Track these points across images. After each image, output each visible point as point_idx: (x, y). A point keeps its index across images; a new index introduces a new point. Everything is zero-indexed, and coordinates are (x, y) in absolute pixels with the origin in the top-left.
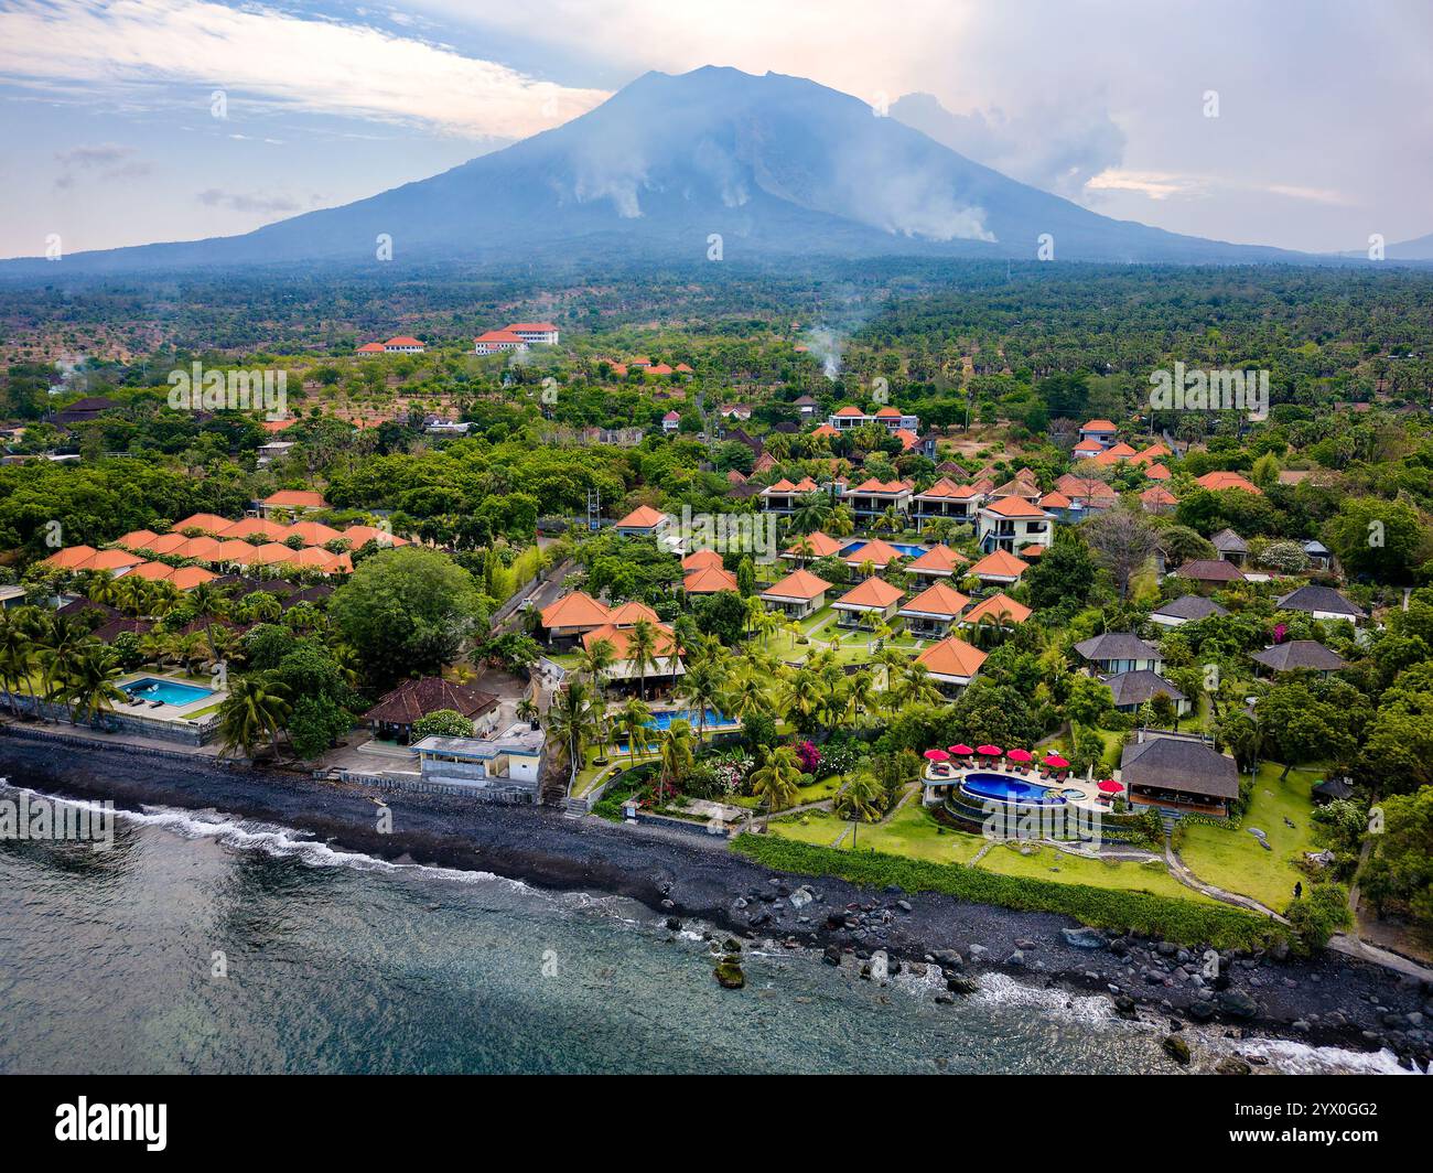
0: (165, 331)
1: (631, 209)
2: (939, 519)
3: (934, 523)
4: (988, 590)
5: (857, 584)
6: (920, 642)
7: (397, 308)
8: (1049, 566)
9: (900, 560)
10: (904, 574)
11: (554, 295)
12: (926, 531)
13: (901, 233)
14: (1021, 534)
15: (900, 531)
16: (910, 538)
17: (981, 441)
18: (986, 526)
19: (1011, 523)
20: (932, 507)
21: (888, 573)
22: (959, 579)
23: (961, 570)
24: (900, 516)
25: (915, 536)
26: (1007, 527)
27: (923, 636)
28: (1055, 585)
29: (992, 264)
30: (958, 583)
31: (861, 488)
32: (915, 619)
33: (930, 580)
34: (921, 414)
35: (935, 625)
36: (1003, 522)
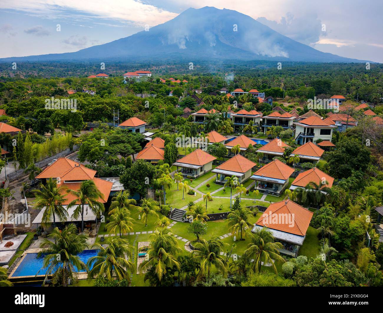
0: (38, 73)
1: (183, 47)
2: (275, 128)
3: (272, 129)
4: (305, 165)
5: (231, 158)
6: (265, 196)
7: (110, 70)
8: (343, 152)
9: (254, 146)
10: (256, 153)
11: (157, 67)
12: (268, 133)
13: (261, 55)
14: (317, 135)
15: (256, 133)
16: (260, 136)
17: (289, 102)
18: (299, 131)
19: (312, 130)
20: (271, 122)
21: (247, 153)
22: (287, 157)
23: (288, 153)
24: (256, 126)
25: (263, 135)
26: (310, 131)
27: (266, 192)
28: (346, 163)
29: (288, 62)
30: (286, 159)
31: (238, 113)
32: (261, 181)
33: (271, 157)
34: (266, 92)
35: (274, 185)
36: (308, 129)
